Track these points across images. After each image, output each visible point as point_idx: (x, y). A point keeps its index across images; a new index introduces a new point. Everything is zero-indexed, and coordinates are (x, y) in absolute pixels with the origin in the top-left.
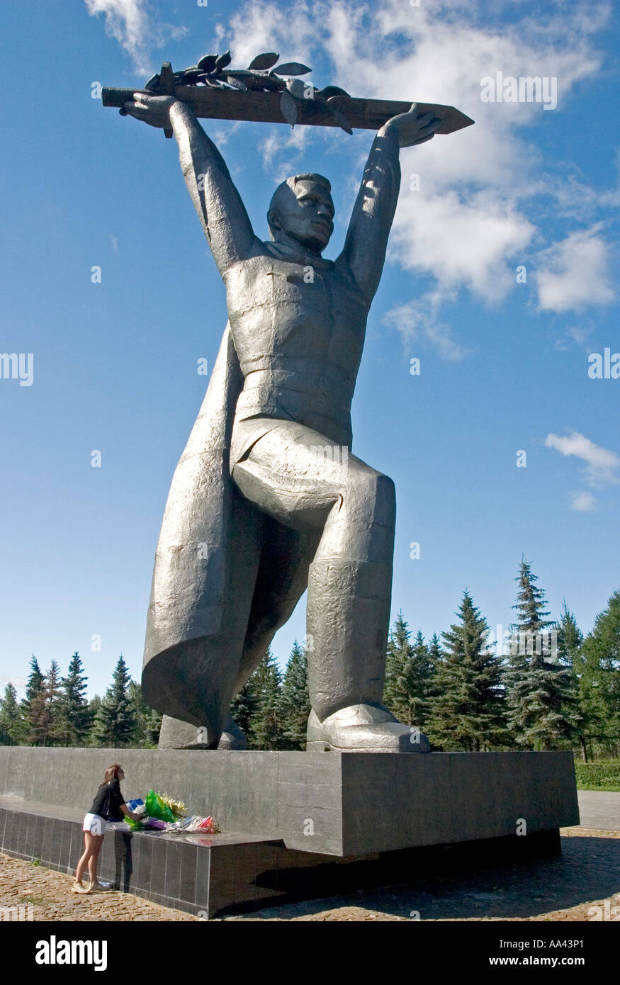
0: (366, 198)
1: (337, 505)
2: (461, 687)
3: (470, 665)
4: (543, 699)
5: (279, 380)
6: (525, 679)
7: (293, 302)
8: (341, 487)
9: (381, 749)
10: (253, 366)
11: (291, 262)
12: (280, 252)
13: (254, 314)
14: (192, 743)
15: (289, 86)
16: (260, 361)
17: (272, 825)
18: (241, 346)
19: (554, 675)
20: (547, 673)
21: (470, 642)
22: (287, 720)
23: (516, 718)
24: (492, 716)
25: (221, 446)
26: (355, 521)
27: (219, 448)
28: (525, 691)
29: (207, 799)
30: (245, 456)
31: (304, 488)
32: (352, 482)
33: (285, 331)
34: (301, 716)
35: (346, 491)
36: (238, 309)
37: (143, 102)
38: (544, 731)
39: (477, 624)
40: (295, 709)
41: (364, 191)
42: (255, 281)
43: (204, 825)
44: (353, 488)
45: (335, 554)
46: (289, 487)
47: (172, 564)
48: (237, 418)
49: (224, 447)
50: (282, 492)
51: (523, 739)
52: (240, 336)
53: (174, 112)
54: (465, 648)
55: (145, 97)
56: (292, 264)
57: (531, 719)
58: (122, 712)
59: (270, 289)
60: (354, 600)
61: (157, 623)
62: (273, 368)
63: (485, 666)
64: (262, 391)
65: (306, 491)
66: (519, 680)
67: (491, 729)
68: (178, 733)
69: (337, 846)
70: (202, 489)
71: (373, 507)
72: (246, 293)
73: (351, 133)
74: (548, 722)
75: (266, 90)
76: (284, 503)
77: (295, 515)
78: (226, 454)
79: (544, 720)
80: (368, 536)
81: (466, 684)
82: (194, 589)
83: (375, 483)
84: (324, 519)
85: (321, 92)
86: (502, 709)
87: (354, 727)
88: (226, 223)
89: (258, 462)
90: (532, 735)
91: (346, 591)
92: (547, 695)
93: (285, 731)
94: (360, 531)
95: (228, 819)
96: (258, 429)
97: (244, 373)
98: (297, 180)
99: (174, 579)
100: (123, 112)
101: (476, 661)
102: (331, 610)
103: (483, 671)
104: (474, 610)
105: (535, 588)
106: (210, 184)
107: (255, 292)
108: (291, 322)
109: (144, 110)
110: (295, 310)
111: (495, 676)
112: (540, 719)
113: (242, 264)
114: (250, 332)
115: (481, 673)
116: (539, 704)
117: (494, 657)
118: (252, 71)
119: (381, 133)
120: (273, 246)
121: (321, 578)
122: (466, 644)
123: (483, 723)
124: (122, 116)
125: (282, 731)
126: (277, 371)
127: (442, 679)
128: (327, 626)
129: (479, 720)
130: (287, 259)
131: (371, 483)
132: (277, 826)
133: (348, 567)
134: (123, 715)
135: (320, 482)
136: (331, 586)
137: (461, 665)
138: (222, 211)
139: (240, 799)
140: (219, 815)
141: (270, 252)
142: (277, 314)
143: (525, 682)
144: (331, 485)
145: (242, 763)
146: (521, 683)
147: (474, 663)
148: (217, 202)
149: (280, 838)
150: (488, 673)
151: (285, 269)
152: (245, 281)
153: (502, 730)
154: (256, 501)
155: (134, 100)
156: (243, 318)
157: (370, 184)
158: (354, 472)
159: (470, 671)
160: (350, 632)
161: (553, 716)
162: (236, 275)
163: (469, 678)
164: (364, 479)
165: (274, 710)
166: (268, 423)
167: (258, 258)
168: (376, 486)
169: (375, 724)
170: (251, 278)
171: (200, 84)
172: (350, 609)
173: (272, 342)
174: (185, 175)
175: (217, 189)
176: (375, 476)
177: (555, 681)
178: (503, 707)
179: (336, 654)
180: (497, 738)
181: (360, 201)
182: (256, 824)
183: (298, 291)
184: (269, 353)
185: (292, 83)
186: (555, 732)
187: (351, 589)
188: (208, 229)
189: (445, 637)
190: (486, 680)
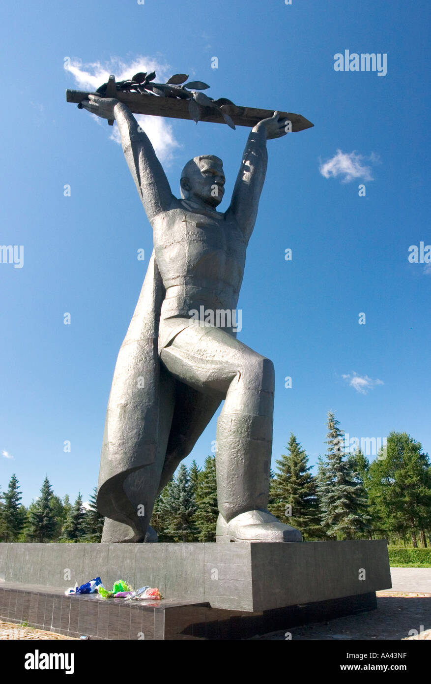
0: (245, 172)
1: (237, 378)
2: (290, 497)
3: (295, 482)
4: (345, 505)
5: (191, 293)
6: (333, 491)
7: (200, 241)
8: (239, 366)
9: (271, 540)
10: (173, 282)
11: (198, 213)
12: (190, 206)
13: (173, 247)
14: (126, 538)
15: (195, 96)
16: (178, 279)
17: (200, 593)
18: (163, 269)
19: (352, 489)
20: (348, 487)
21: (295, 467)
22: (166, 521)
23: (327, 519)
24: (311, 517)
25: (152, 336)
26: (249, 389)
27: (150, 338)
28: (333, 500)
29: (151, 577)
30: (170, 344)
31: (213, 366)
32: (246, 363)
33: (194, 260)
34: (177, 518)
35: (242, 369)
36: (162, 244)
37: (95, 101)
38: (346, 527)
39: (299, 454)
40: (172, 514)
41: (244, 168)
42: (173, 225)
43: (153, 594)
44: (247, 367)
45: (236, 410)
46: (203, 365)
47: (121, 415)
48: (162, 317)
49: (154, 337)
50: (198, 368)
51: (332, 532)
52: (163, 262)
53: (117, 110)
54: (292, 470)
55: (97, 98)
56: (199, 215)
57: (337, 518)
58: (47, 517)
59: (185, 232)
60: (250, 441)
61: (110, 456)
62: (187, 284)
63: (305, 483)
64: (179, 299)
65: (215, 369)
66: (329, 492)
67: (310, 526)
68: (116, 532)
69: (249, 605)
70: (140, 365)
71: (261, 380)
72: (168, 233)
73: (235, 129)
74: (348, 520)
75: (178, 98)
76: (199, 376)
77: (207, 384)
78: (155, 341)
79: (346, 519)
80: (258, 399)
81: (293, 495)
82: (136, 433)
83: (262, 363)
84: (227, 387)
85: (216, 102)
86: (317, 512)
87: (252, 525)
88: (154, 186)
89: (179, 348)
90: (338, 530)
91: (244, 435)
92: (347, 502)
93: (165, 529)
94: (252, 396)
95: (167, 590)
96: (178, 326)
97: (166, 287)
98: (201, 159)
99: (122, 426)
100: (80, 106)
101: (299, 480)
102: (234, 448)
103: (304, 486)
104: (297, 444)
105: (338, 430)
106: (143, 159)
107: (174, 233)
108: (199, 254)
109: (96, 106)
110: (202, 246)
111: (313, 489)
112: (343, 519)
113: (164, 214)
114: (171, 259)
115: (303, 488)
116: (342, 509)
117: (311, 476)
118: (170, 85)
119: (254, 130)
120: (185, 202)
121: (227, 427)
122: (292, 468)
123: (304, 522)
124: (80, 110)
125: (163, 529)
126: (189, 286)
127: (276, 492)
128: (232, 459)
129: (301, 520)
130: (195, 211)
131: (259, 364)
132: (204, 593)
133: (246, 419)
134: (48, 519)
135: (225, 363)
136: (234, 432)
137: (290, 483)
138: (151, 178)
139: (176, 576)
140: (160, 587)
141: (183, 206)
142: (189, 249)
143: (333, 494)
144: (232, 364)
145: (178, 551)
146: (330, 495)
147: (298, 481)
148: (148, 171)
149: (207, 601)
150: (308, 488)
151: (194, 218)
152: (167, 226)
153: (317, 527)
154: (178, 374)
155: (89, 100)
156: (166, 250)
157: (248, 163)
158: (246, 356)
159: (295, 486)
160: (247, 462)
161: (352, 517)
162: (160, 222)
163: (295, 491)
164: (254, 361)
165: (157, 514)
166: (185, 322)
167: (175, 210)
168: (262, 365)
169: (265, 523)
170: (171, 223)
171: (133, 91)
172: (247, 447)
173: (186, 267)
174: (125, 152)
175: (148, 163)
176: (262, 359)
177: (352, 493)
178: (318, 511)
179: (238, 477)
180: (313, 532)
181: (241, 174)
182: (189, 592)
183: (203, 233)
184: (184, 274)
185: (197, 94)
186: (353, 527)
187: (248, 434)
188: (141, 189)
189: (278, 463)
190: (306, 492)
